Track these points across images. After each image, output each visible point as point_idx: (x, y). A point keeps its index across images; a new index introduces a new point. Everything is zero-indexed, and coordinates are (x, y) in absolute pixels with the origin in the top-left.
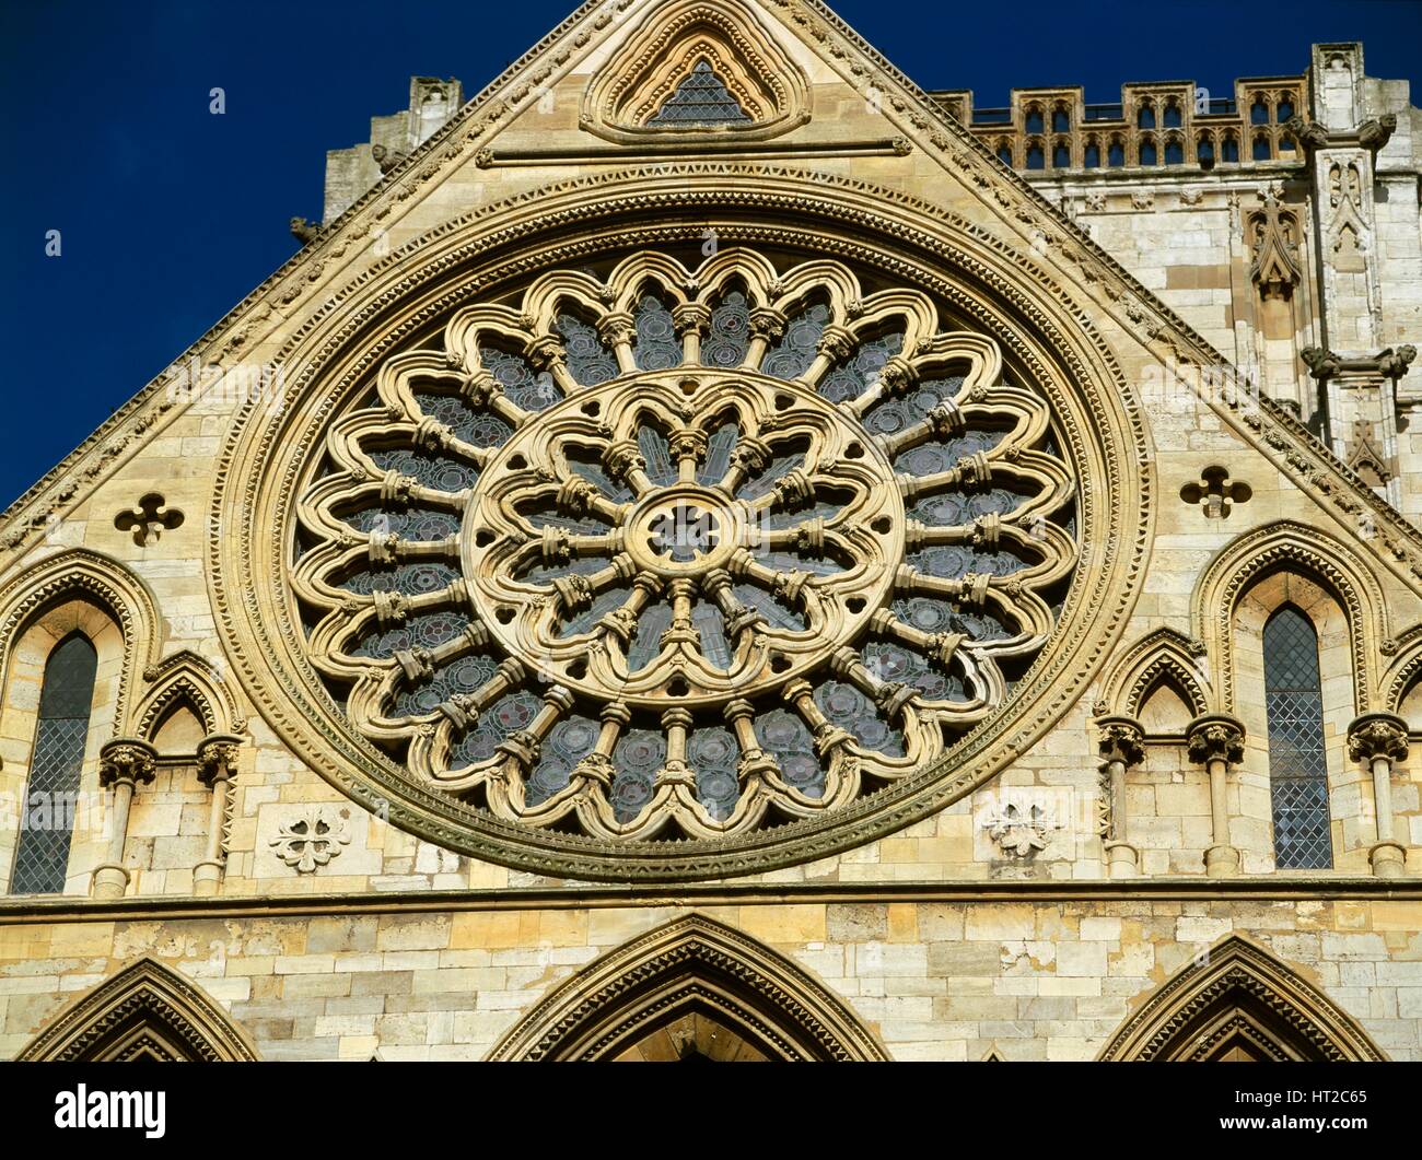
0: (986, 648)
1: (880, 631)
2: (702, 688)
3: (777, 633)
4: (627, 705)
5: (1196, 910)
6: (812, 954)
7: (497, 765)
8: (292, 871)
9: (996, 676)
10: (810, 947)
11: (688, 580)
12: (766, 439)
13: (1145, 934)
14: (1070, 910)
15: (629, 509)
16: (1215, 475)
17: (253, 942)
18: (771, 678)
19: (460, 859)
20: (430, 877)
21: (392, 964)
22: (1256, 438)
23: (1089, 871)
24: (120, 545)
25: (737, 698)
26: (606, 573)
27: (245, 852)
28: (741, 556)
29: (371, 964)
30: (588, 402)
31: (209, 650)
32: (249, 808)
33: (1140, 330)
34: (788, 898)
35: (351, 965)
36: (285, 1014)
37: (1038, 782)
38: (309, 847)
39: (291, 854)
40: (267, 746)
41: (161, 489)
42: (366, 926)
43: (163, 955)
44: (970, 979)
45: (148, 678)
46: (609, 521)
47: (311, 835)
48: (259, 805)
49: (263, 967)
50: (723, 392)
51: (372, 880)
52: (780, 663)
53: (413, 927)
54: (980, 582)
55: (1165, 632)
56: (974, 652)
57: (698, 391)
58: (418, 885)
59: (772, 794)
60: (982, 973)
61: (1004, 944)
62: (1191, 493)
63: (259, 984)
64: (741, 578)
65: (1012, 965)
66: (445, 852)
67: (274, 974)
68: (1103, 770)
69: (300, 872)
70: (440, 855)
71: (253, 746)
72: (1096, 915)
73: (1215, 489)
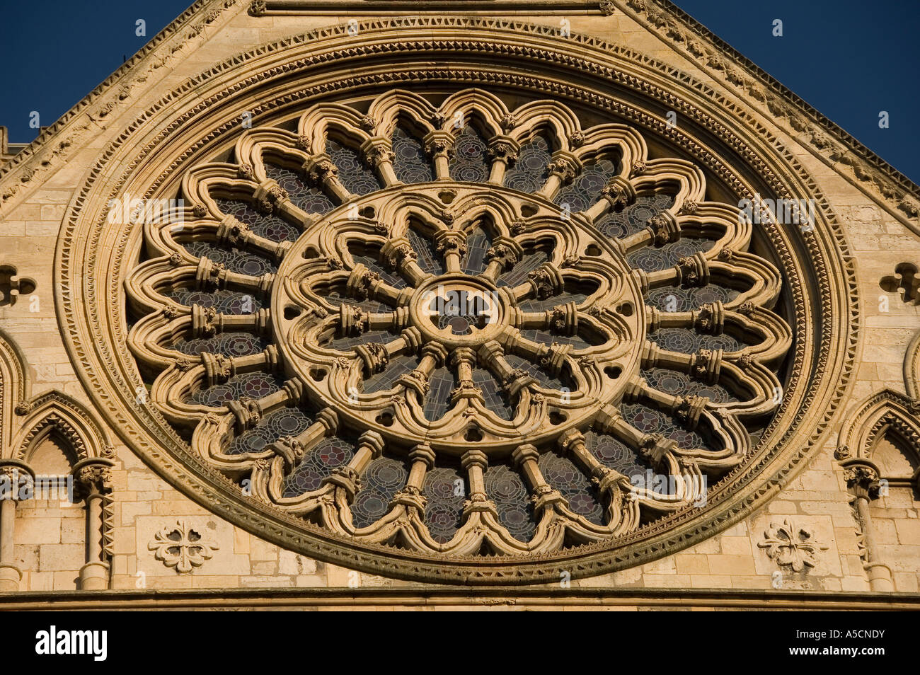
0: (729, 408)
1: (636, 394)
2: (494, 434)
3: (550, 393)
4: (432, 446)
7: (327, 493)
8: (171, 571)
11: (469, 349)
12: (519, 239)
15: (412, 292)
16: (907, 269)
18: (549, 429)
19: (317, 564)
20: (293, 578)
23: (855, 584)
25: (525, 443)
26: (398, 344)
27: (128, 555)
30: (364, 206)
31: (73, 390)
32: (127, 519)
37: (800, 512)
38: (185, 551)
39: (170, 558)
40: (136, 469)
41: (12, 262)
45: (23, 412)
47: (185, 542)
48: (136, 517)
50: (477, 202)
51: (243, 579)
52: (557, 417)
55: (887, 393)
56: (719, 410)
57: (456, 200)
58: (284, 583)
59: (568, 523)
62: (888, 284)
66: (303, 558)
68: (852, 504)
69: (177, 571)
70: (299, 560)
71: (123, 468)
73: (909, 283)
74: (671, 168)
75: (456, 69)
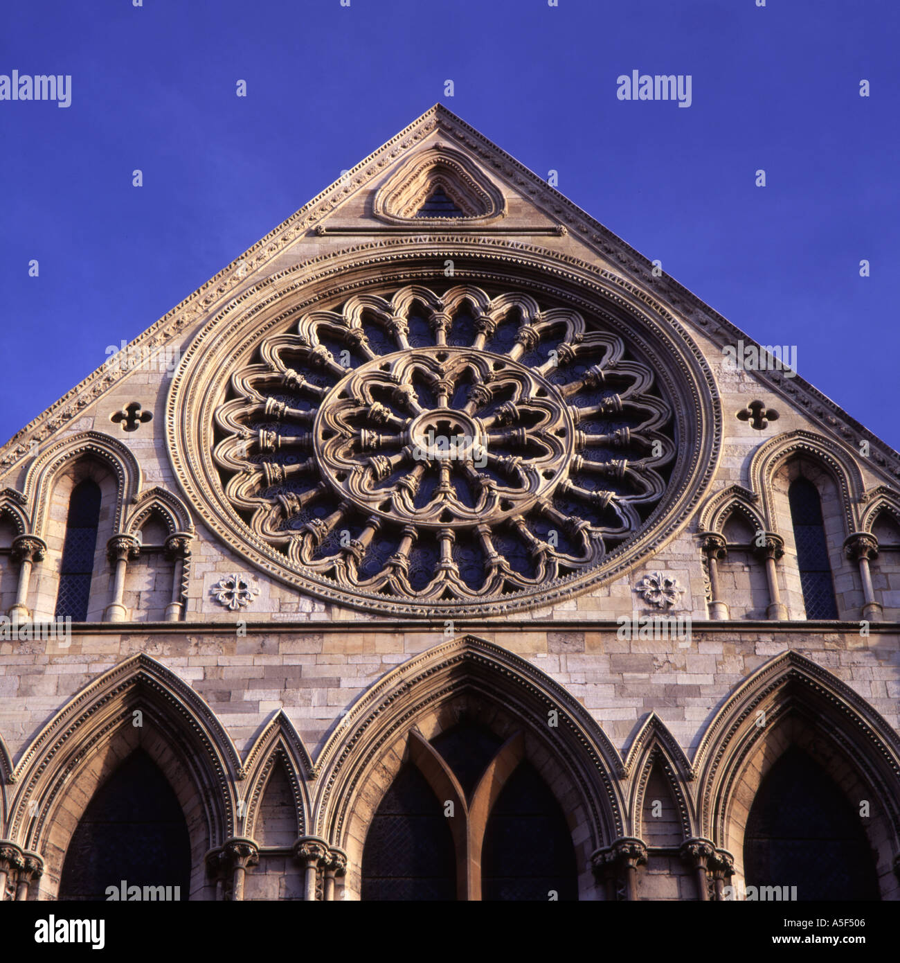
0: (628, 500)
1: (565, 491)
2: (461, 519)
3: (504, 492)
4: (416, 526)
5: (766, 638)
6: (540, 660)
7: (341, 559)
8: (225, 610)
9: (635, 515)
10: (539, 655)
12: (489, 385)
13: (738, 650)
15: (414, 423)
16: (757, 406)
17: (204, 648)
18: (502, 515)
19: (327, 608)
20: (309, 615)
21: (288, 660)
22: (777, 388)
23: (701, 616)
24: (115, 431)
25: (482, 524)
26: (399, 457)
27: (197, 598)
29: (275, 661)
30: (384, 364)
31: (169, 488)
32: (198, 574)
34: (524, 629)
35: (263, 661)
36: (225, 688)
37: (667, 568)
38: (236, 596)
39: (225, 601)
40: (207, 541)
41: (138, 400)
42: (272, 641)
43: (150, 654)
44: (636, 674)
45: (134, 502)
47: (237, 590)
48: (204, 573)
49: (210, 661)
50: (463, 361)
51: (273, 615)
52: (506, 506)
53: (300, 641)
54: (621, 465)
55: (736, 488)
56: (621, 501)
57: (448, 359)
58: (302, 618)
59: (507, 577)
60: (643, 671)
61: (655, 655)
62: (743, 416)
63: (209, 671)
65: (660, 667)
66: (316, 603)
67: (217, 666)
68: (705, 563)
69: (229, 609)
70: (313, 604)
71: (198, 540)
72: (707, 640)
73: (757, 415)
74: (601, 338)
75: (456, 271)
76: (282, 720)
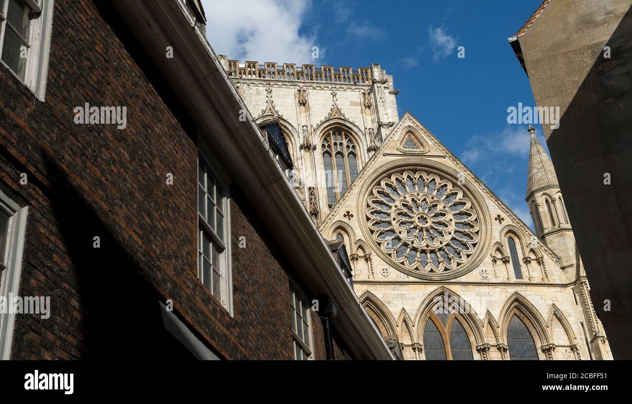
0: (470, 242)
1: (454, 238)
2: (431, 247)
3: (440, 238)
4: (421, 249)
5: (510, 287)
7: (404, 258)
9: (472, 247)
10: (459, 292)
11: (425, 228)
12: (431, 204)
14: (493, 287)
15: (415, 216)
17: (381, 288)
18: (440, 246)
19: (407, 276)
20: (404, 279)
21: (402, 293)
22: (504, 211)
23: (494, 281)
24: (346, 220)
25: (436, 249)
26: (412, 226)
27: (376, 273)
28: (432, 225)
29: (399, 292)
30: (404, 196)
31: (363, 239)
33: (485, 191)
34: (455, 284)
35: (396, 292)
36: (389, 300)
37: (485, 266)
38: (385, 273)
39: (383, 274)
40: (375, 256)
41: (349, 210)
42: (396, 286)
43: (369, 290)
45: (355, 243)
46: (410, 217)
47: (385, 271)
48: (376, 265)
49: (384, 292)
50: (423, 196)
51: (396, 279)
52: (441, 243)
53: (403, 287)
54: (467, 230)
55: (497, 242)
56: (468, 242)
57: (420, 195)
58: (402, 280)
59: (445, 265)
61: (485, 292)
62: (496, 219)
63: (384, 295)
64: (432, 228)
65: (487, 295)
67: (386, 293)
68: (493, 265)
69: (385, 277)
70: (405, 275)
71: (373, 255)
72: (496, 287)
73: (499, 219)
74: (456, 190)
75: (418, 168)
76: (403, 309)
